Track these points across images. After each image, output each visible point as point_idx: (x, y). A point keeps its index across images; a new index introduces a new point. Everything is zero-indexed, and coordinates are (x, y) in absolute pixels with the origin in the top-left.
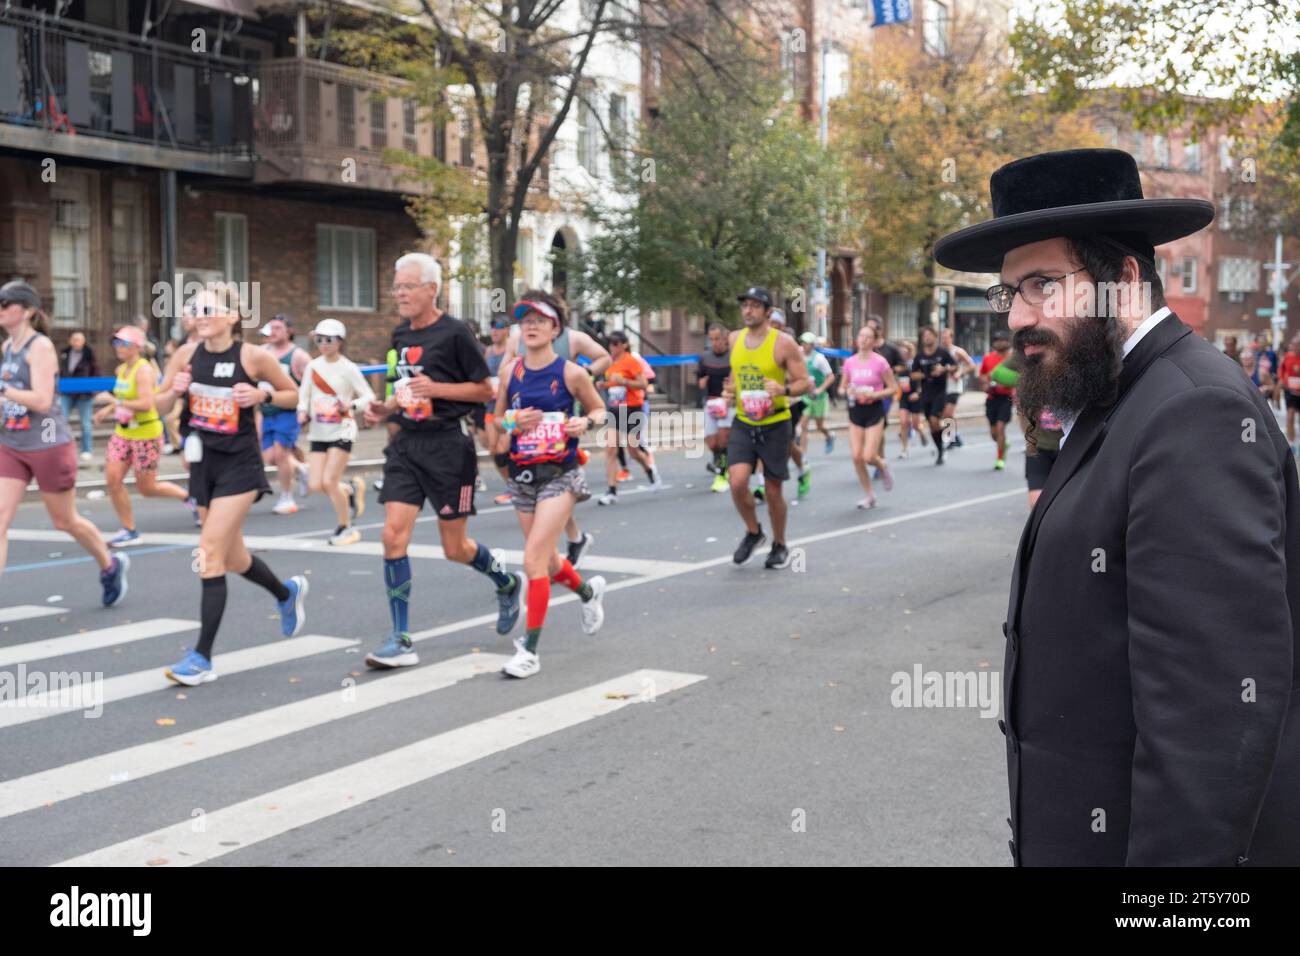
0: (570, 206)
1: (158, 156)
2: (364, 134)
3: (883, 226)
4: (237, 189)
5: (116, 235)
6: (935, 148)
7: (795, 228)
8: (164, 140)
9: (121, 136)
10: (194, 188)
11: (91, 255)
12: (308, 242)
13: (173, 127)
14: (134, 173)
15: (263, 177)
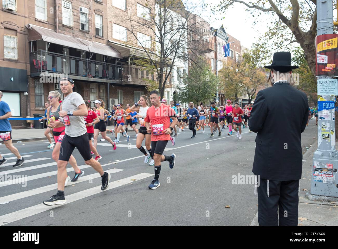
0: (176, 87)
1: (106, 81)
2: (140, 76)
3: (228, 89)
4: (120, 86)
5: (101, 94)
6: (236, 76)
7: (212, 90)
8: (107, 78)
9: (100, 78)
10: (114, 86)
11: (97, 97)
12: (133, 94)
13: (109, 76)
14: (104, 84)
15: (124, 84)
